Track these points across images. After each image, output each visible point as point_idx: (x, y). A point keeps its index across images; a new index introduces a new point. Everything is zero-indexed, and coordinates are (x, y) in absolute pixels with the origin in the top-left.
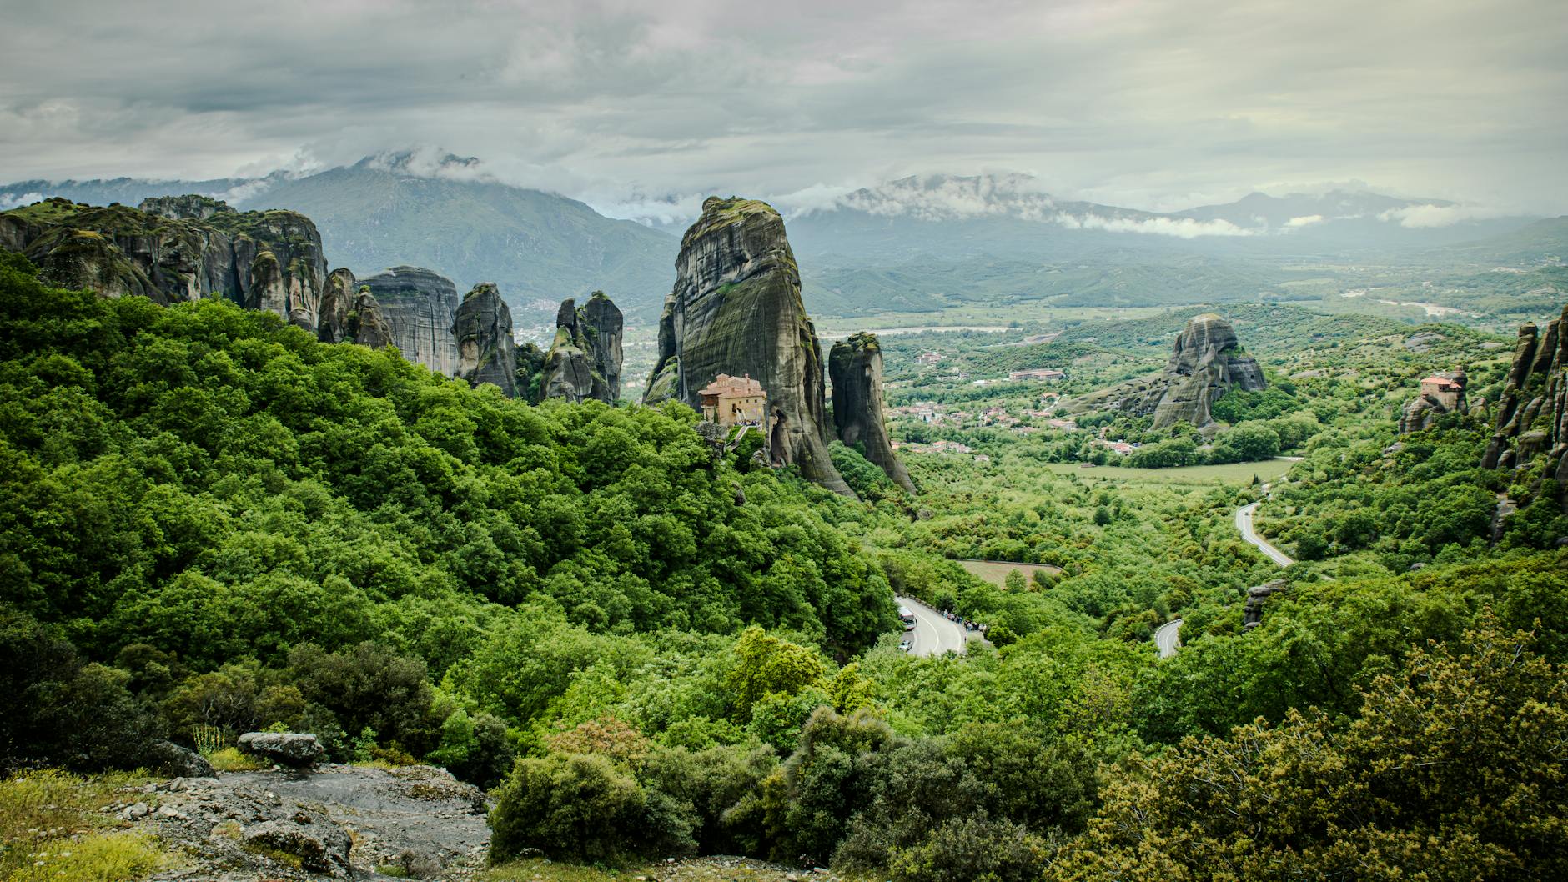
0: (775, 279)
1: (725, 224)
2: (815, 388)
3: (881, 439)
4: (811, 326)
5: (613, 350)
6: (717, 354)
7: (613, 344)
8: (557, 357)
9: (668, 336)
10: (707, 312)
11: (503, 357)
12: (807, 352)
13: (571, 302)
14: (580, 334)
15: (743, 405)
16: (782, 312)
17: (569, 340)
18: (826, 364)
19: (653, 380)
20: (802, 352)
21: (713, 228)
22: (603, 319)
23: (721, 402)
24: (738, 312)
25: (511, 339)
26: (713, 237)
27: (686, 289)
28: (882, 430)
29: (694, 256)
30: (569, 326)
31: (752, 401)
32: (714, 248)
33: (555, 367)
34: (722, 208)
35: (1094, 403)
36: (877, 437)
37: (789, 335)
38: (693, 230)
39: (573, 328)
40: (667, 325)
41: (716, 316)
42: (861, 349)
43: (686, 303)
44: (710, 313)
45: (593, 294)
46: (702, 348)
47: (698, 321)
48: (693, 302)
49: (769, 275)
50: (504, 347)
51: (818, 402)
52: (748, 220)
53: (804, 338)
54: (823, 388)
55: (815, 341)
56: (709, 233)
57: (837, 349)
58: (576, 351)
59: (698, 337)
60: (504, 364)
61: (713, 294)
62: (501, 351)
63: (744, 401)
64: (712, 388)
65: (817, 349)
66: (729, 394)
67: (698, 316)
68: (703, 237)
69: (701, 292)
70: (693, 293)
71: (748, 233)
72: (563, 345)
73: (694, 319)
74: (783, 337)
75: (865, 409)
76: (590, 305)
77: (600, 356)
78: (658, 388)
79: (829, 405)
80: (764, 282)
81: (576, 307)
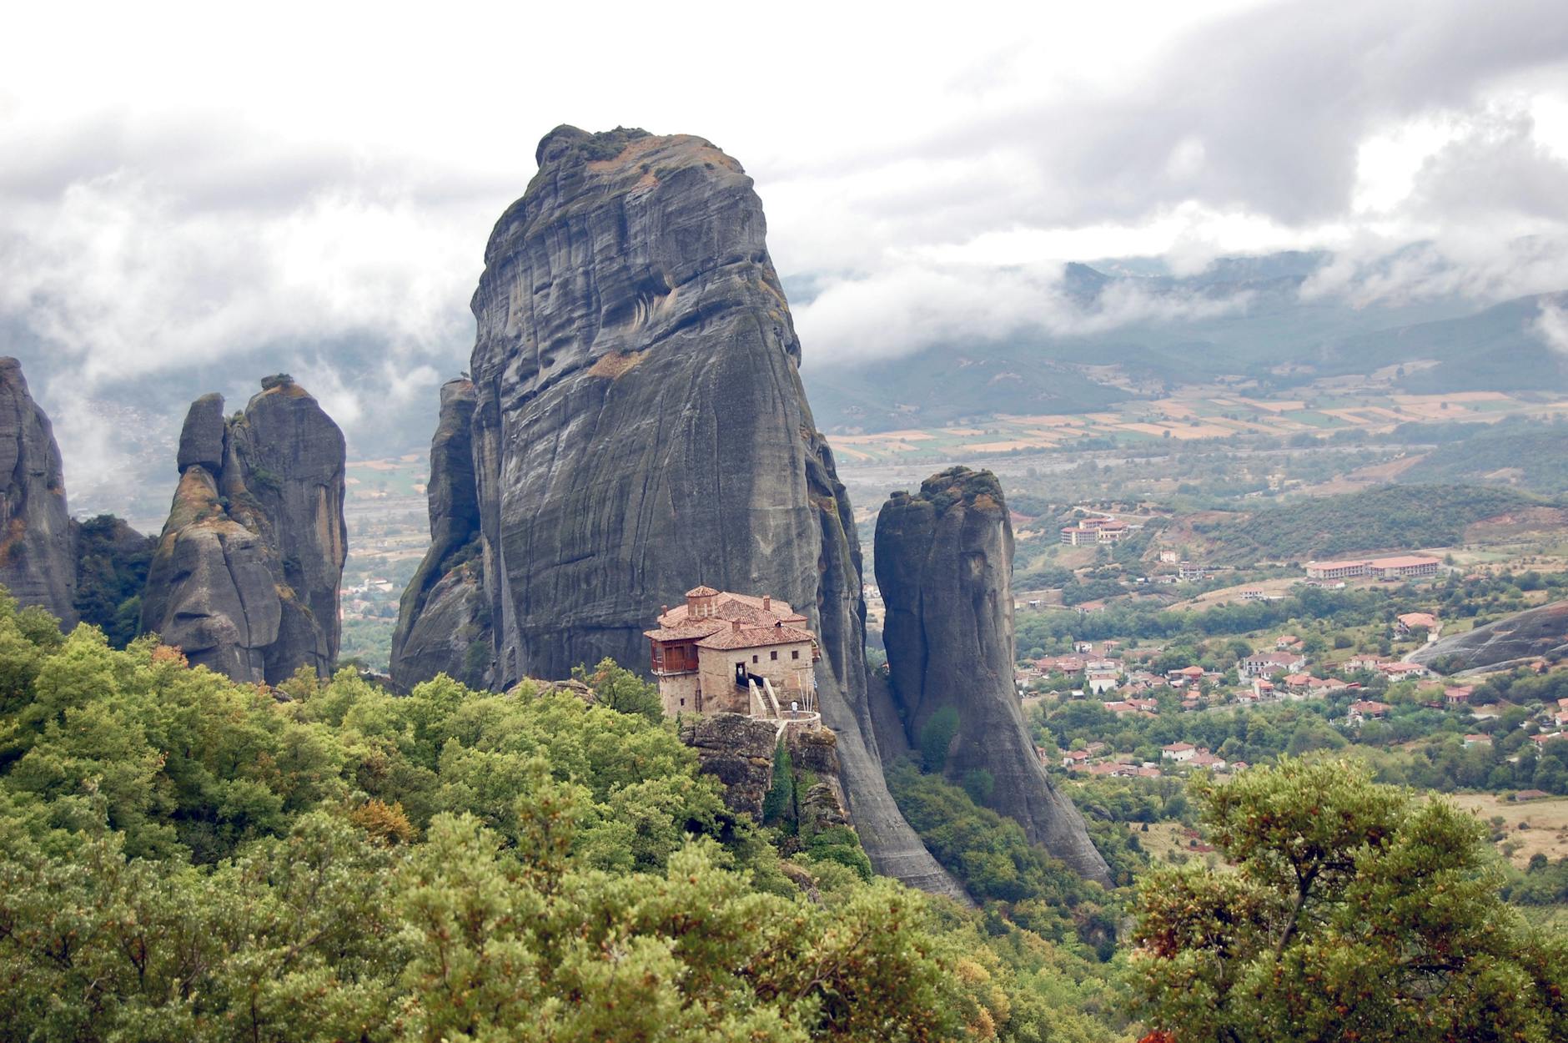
0: (742, 335)
1: (605, 198)
2: (847, 612)
3: (1016, 740)
4: (826, 453)
5: (321, 527)
6: (597, 532)
7: (322, 512)
8: (187, 549)
9: (455, 489)
10: (565, 423)
11: (42, 554)
12: (825, 522)
13: (215, 403)
14: (241, 486)
15: (764, 666)
16: (762, 421)
17: (211, 503)
18: (868, 551)
19: (420, 604)
20: (815, 525)
21: (574, 208)
22: (295, 450)
23: (706, 661)
24: (647, 422)
25: (60, 502)
26: (570, 231)
27: (504, 366)
28: (1018, 718)
29: (522, 281)
30: (209, 467)
31: (785, 653)
32: (578, 259)
33: (184, 575)
34: (595, 156)
35: (1534, 635)
36: (1006, 735)
37: (781, 479)
38: (517, 212)
39: (217, 471)
40: (451, 460)
41: (587, 433)
42: (959, 513)
43: (506, 402)
44: (573, 427)
45: (267, 383)
46: (551, 517)
47: (540, 447)
48: (524, 399)
49: (721, 328)
50: (44, 527)
51: (854, 650)
52: (666, 187)
53: (815, 484)
54: (862, 610)
55: (840, 491)
56: (563, 222)
57: (895, 513)
58: (239, 533)
59: (542, 490)
60: (46, 572)
61: (577, 380)
62: (38, 539)
63: (764, 656)
64: (673, 622)
65: (845, 512)
66: (726, 637)
67: (541, 436)
68: (550, 229)
69: (545, 374)
70: (526, 374)
71: (667, 218)
72: (200, 518)
73: (528, 445)
74: (766, 482)
75: (970, 666)
76: (259, 409)
77: (289, 542)
78: (433, 621)
79: (877, 655)
80: (710, 344)
81: (228, 413)
